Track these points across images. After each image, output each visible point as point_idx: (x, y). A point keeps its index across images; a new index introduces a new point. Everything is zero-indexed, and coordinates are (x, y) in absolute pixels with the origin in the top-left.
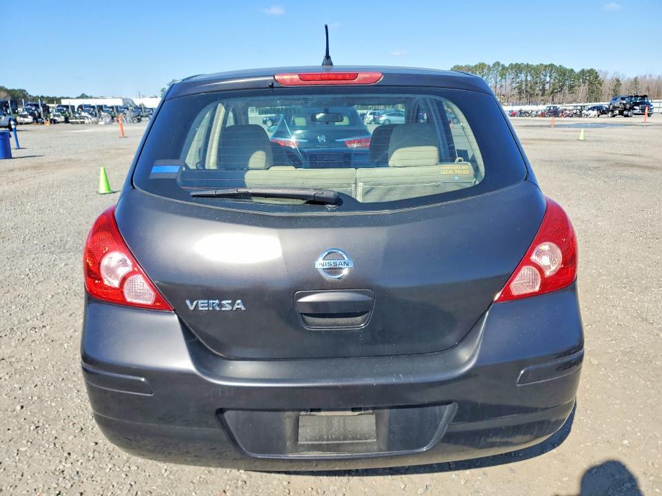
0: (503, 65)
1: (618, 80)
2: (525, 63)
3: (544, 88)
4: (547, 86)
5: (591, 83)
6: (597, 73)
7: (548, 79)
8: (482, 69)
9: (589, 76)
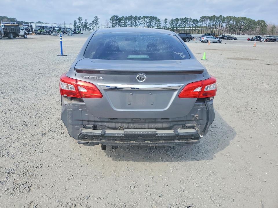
0: (223, 17)
1: (274, 26)
2: (233, 16)
3: (241, 27)
4: (242, 27)
5: (262, 26)
6: (265, 22)
7: (243, 24)
8: (214, 18)
9: (261, 23)
